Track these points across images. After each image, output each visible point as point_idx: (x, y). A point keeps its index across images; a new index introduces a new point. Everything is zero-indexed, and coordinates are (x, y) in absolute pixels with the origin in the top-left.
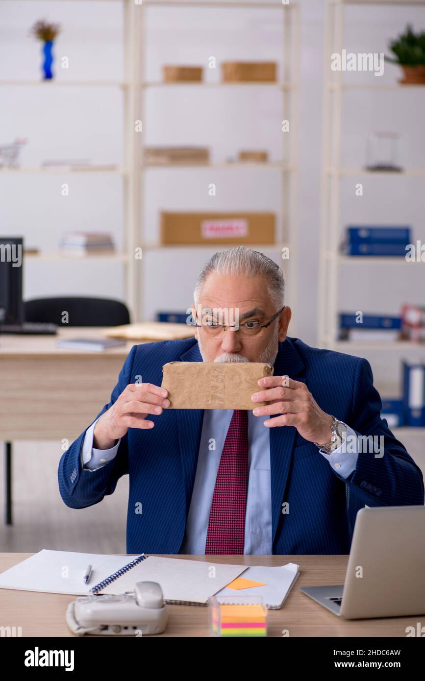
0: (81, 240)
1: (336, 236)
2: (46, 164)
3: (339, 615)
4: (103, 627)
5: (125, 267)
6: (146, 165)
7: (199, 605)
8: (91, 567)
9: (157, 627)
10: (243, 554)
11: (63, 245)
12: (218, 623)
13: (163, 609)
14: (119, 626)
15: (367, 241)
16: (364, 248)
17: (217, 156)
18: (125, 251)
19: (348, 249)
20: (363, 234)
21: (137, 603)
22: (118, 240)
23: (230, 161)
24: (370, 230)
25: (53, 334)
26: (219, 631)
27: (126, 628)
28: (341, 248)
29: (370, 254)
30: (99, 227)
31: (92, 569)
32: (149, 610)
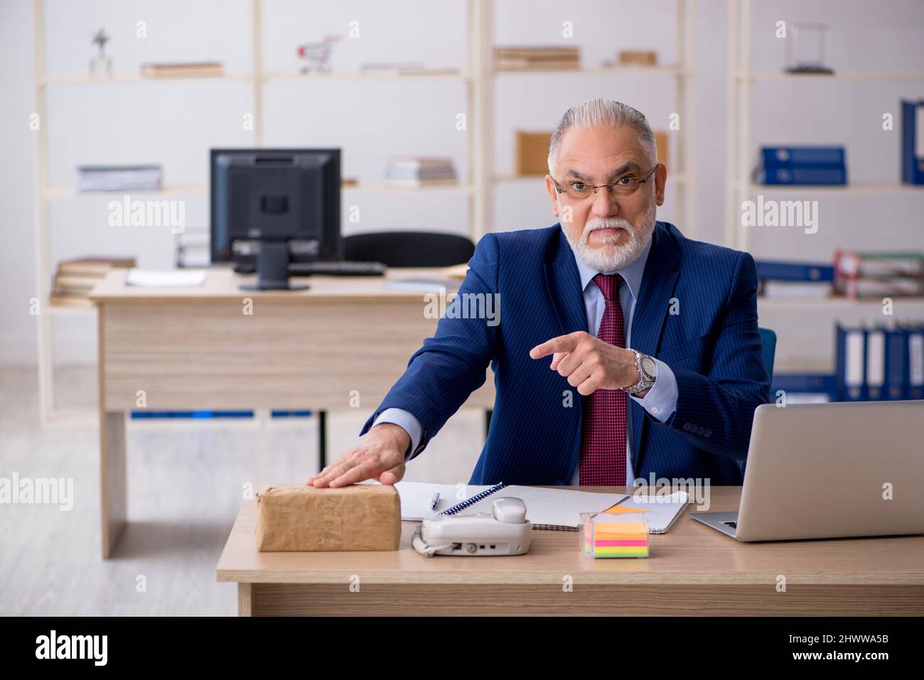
0: (414, 166)
1: (747, 160)
2: (366, 68)
3: (735, 536)
4: (456, 546)
5: (471, 200)
6: (498, 70)
7: (569, 529)
8: (439, 495)
9: (519, 546)
10: (625, 485)
11: (389, 173)
12: (591, 542)
13: (525, 524)
14: (474, 545)
15: (788, 165)
16: (783, 175)
17: (589, 59)
18: (471, 181)
19: (761, 176)
20: (783, 156)
21: (496, 518)
22: (461, 168)
23: (608, 65)
24: (790, 151)
25: (379, 274)
26: (593, 551)
27: (482, 547)
28: (754, 177)
29: (791, 183)
30: (437, 151)
31: (440, 498)
32: (511, 525)
